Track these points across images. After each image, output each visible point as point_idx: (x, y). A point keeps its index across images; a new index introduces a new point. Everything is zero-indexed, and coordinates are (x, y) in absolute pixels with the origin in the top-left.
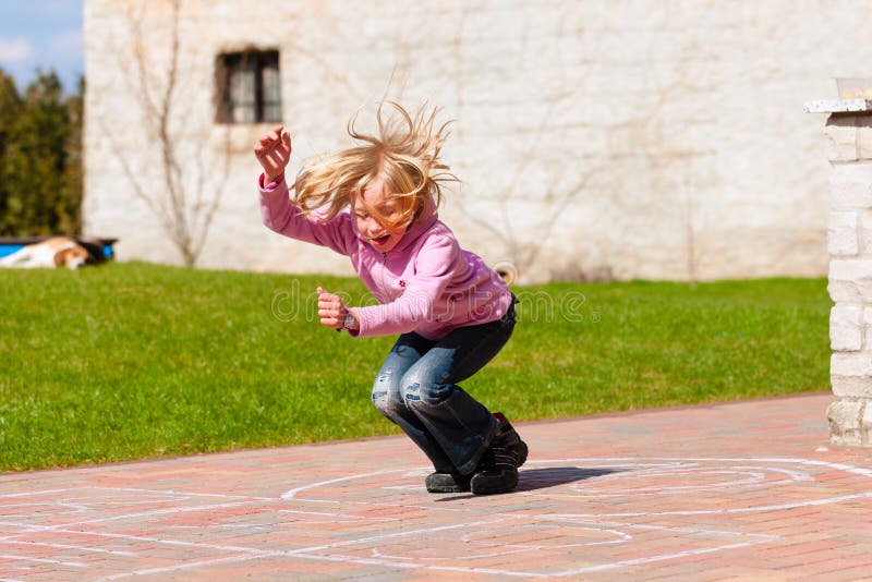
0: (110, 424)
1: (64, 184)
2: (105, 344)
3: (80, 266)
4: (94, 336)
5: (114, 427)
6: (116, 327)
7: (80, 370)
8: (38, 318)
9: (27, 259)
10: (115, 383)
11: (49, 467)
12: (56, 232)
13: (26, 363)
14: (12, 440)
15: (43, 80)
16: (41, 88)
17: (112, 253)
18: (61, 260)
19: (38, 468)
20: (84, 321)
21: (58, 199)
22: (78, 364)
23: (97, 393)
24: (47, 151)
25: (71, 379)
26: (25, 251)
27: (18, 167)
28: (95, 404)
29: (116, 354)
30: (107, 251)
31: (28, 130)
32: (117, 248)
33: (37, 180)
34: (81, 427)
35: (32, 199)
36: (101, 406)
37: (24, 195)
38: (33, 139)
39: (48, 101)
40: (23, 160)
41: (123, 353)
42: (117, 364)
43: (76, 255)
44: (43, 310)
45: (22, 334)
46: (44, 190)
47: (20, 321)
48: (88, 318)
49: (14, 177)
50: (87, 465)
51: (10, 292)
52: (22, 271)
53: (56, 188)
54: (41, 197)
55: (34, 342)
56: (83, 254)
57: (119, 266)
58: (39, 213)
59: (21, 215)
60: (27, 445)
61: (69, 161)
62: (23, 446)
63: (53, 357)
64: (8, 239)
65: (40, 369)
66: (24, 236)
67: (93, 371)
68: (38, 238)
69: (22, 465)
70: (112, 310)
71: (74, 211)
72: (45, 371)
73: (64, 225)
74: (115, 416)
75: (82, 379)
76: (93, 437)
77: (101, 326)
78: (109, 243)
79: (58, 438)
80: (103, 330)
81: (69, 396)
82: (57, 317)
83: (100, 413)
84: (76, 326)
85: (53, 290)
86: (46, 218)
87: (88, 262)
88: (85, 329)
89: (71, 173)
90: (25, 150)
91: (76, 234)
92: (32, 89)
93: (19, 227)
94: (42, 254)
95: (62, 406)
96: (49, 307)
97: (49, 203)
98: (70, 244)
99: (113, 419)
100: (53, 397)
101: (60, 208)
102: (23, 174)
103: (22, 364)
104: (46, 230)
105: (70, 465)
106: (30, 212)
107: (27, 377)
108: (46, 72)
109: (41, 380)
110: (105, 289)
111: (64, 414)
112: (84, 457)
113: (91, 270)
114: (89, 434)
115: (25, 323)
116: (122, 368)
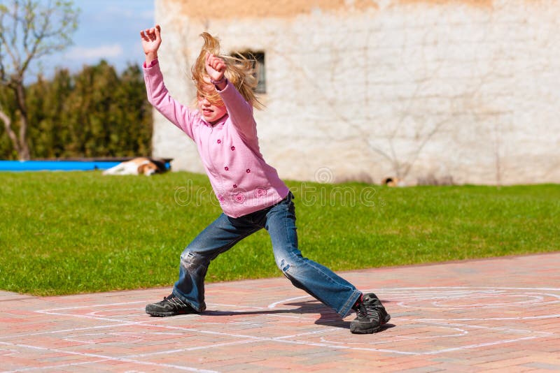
0: (170, 264)
1: (142, 127)
2: (167, 218)
3: (152, 174)
4: (161, 215)
5: (173, 266)
6: (173, 209)
7: (153, 233)
8: (129, 203)
9: (122, 170)
10: (173, 241)
11: (136, 288)
12: (138, 155)
13: (123, 229)
14: (115, 273)
15: (131, 68)
16: (130, 73)
17: (170, 167)
18: (141, 170)
19: (130, 289)
20: (155, 205)
21: (139, 135)
22: (152, 230)
23: (163, 247)
24: (133, 108)
25: (148, 239)
26: (121, 165)
27: (116, 117)
28: (162, 252)
29: (173, 225)
30: (167, 165)
31: (123, 96)
32: (173, 164)
33: (127, 124)
34: (154, 265)
35: (124, 135)
36: (165, 254)
37: (120, 133)
38: (125, 100)
39: (133, 80)
40: (119, 113)
41: (177, 224)
42: (174, 230)
43: (150, 168)
44: (132, 199)
45: (120, 212)
46: (131, 130)
47: (119, 205)
48: (157, 204)
49: (114, 123)
50: (158, 288)
51: (114, 189)
52: (120, 176)
53: (137, 129)
54: (129, 134)
55: (127, 217)
56: (154, 167)
57: (175, 174)
58: (128, 143)
59: (118, 144)
60: (124, 276)
61: (146, 114)
62: (122, 276)
63: (138, 226)
64: (110, 158)
65: (130, 232)
66: (119, 156)
67: (161, 234)
68: (128, 158)
69: (121, 287)
70: (171, 199)
71: (148, 142)
72: (133, 233)
73: (142, 150)
74: (174, 260)
75: (154, 239)
76: (161, 271)
77: (165, 209)
78: (168, 161)
79: (141, 272)
80: (166, 211)
81: (147, 248)
82: (140, 203)
83: (165, 258)
84: (150, 209)
85: (138, 188)
86: (132, 146)
87: (157, 172)
88: (156, 210)
89: (146, 120)
90: (121, 107)
91: (149, 155)
92: (125, 73)
93: (116, 151)
94: (131, 167)
95: (143, 254)
96: (135, 197)
97: (134, 137)
98: (146, 162)
99: (172, 262)
100: (138, 249)
101: (140, 141)
102: (119, 121)
103: (120, 229)
104: (131, 153)
105: (148, 287)
106: (123, 143)
107: (123, 237)
108: (133, 64)
109: (131, 239)
110: (167, 188)
111: (145, 258)
112: (156, 283)
113: (158, 176)
114: (159, 270)
115: (122, 206)
116: (177, 232)
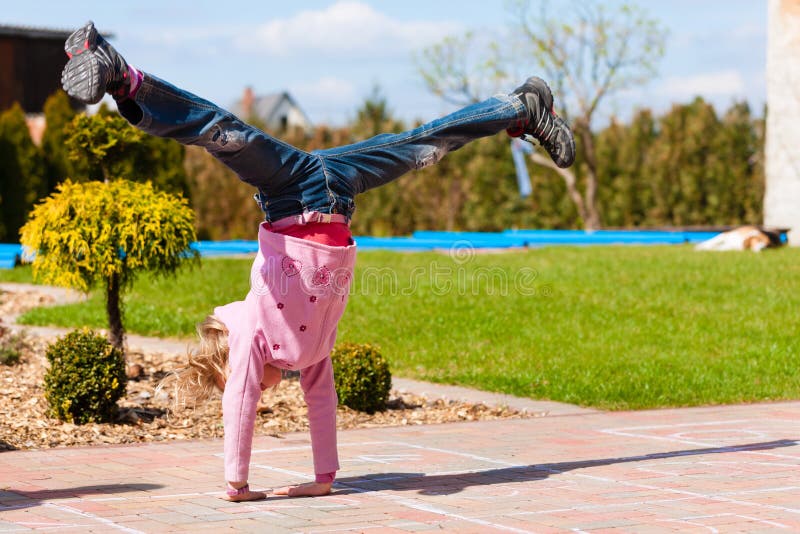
0: (784, 370)
1: (750, 187)
2: (781, 310)
3: (763, 250)
4: (772, 304)
5: (787, 373)
6: (789, 297)
7: (761, 329)
8: (729, 288)
9: (722, 243)
10: (788, 340)
11: (737, 402)
12: (744, 223)
13: (720, 323)
14: (709, 381)
15: (737, 107)
16: (735, 114)
17: (787, 240)
18: (748, 245)
19: (729, 403)
20: (765, 291)
21: (746, 196)
22: (760, 324)
23: (775, 346)
24: (739, 159)
25: (755, 336)
26: (721, 237)
27: (716, 172)
28: (772, 355)
29: (790, 317)
30: (782, 238)
31: (724, 144)
32: (790, 235)
33: (730, 182)
34: (761, 372)
35: (727, 196)
36: (777, 358)
37: (720, 194)
38: (729, 150)
39: (740, 122)
40: (720, 167)
41: (794, 317)
42: (790, 325)
43: (759, 240)
44: (733, 283)
45: (718, 300)
46: (737, 189)
47: (716, 291)
48: (768, 290)
49: (714, 181)
50: (766, 402)
51: (709, 268)
52: (718, 253)
53: (744, 188)
54: (733, 195)
55: (726, 307)
56: (765, 241)
57: (792, 249)
58: (732, 207)
59: (718, 209)
60: (721, 385)
61: (756, 170)
62: (718, 386)
63: (741, 319)
64: (707, 227)
65: (730, 327)
66: (719, 225)
67: (772, 330)
68: (732, 226)
69: (716, 400)
70: (786, 283)
71: (758, 207)
72: (735, 329)
73: (750, 216)
74: (789, 365)
75: (763, 336)
76: (772, 381)
77: (778, 296)
78: (785, 231)
79: (744, 381)
80: (779, 299)
81: (752, 349)
82: (744, 288)
83: (777, 363)
84: (759, 295)
85: (742, 267)
86: (736, 211)
87: (769, 246)
88: (766, 297)
89: (756, 177)
90: (722, 159)
91: (759, 224)
92: (730, 112)
93: (716, 217)
94: (733, 240)
95: (747, 356)
96: (738, 280)
97: (739, 199)
98: (754, 232)
99: (786, 368)
100: (741, 350)
101: (747, 204)
102: (720, 178)
103: (717, 325)
104: (736, 221)
105: (753, 402)
106: (725, 207)
107: (721, 333)
108: (740, 101)
109: (731, 336)
110: (781, 267)
111: (749, 363)
112: (763, 396)
113: (771, 252)
114: (768, 378)
115: (719, 293)
116: (794, 328)
